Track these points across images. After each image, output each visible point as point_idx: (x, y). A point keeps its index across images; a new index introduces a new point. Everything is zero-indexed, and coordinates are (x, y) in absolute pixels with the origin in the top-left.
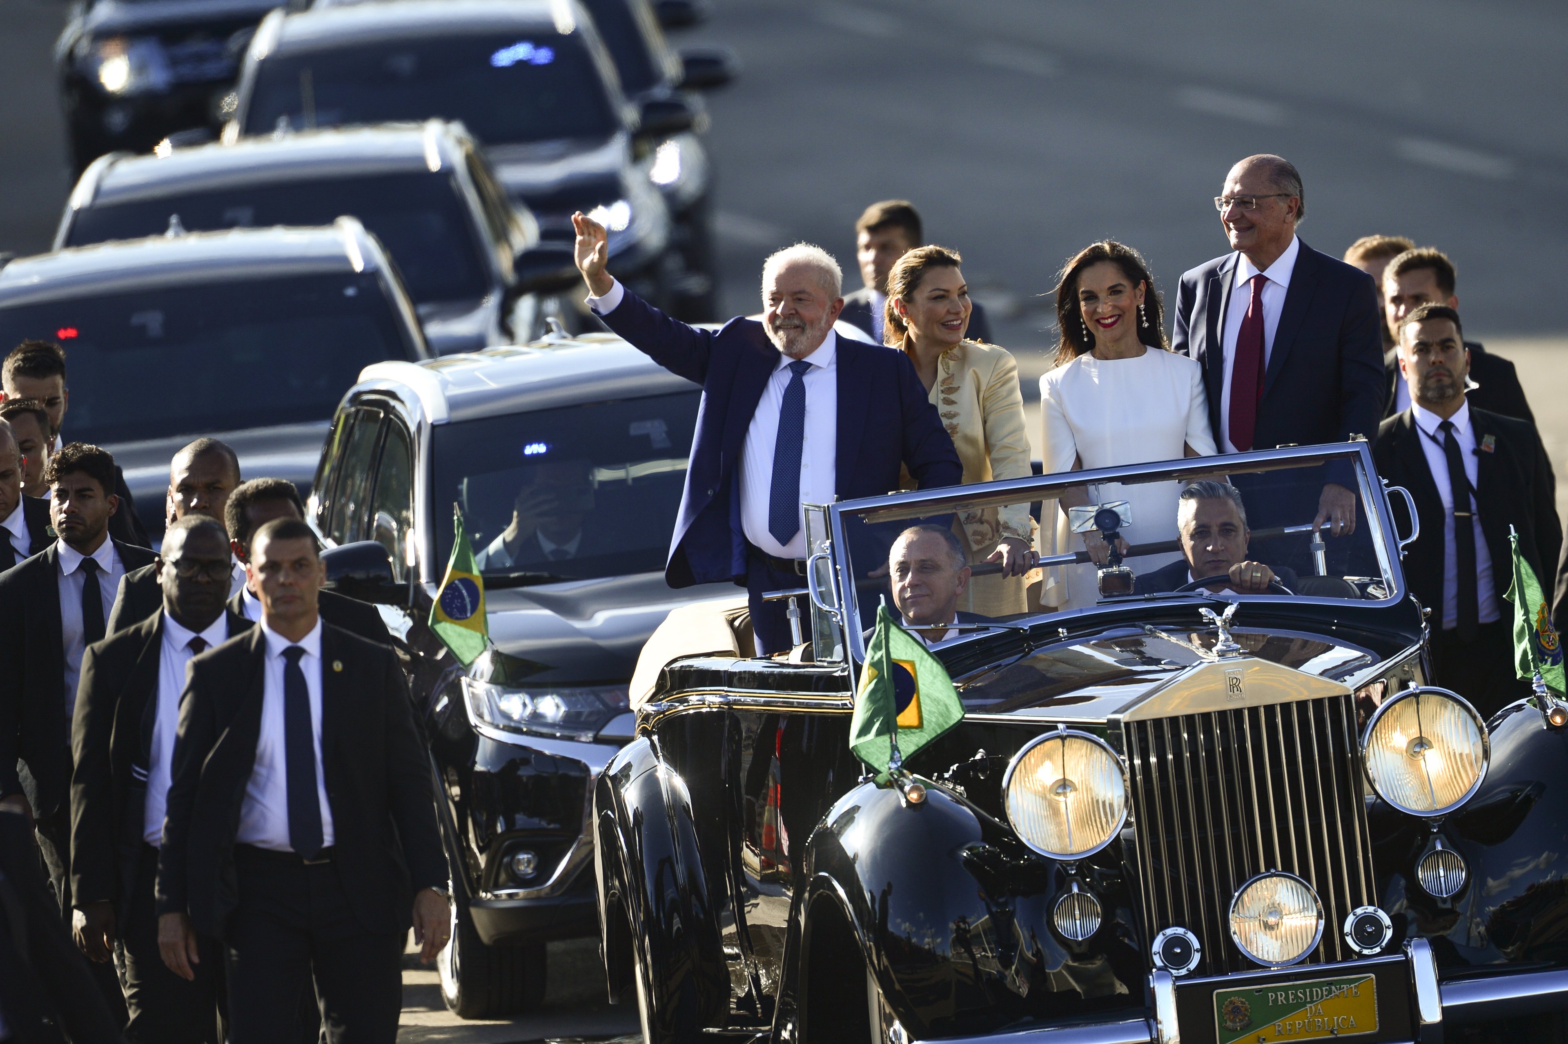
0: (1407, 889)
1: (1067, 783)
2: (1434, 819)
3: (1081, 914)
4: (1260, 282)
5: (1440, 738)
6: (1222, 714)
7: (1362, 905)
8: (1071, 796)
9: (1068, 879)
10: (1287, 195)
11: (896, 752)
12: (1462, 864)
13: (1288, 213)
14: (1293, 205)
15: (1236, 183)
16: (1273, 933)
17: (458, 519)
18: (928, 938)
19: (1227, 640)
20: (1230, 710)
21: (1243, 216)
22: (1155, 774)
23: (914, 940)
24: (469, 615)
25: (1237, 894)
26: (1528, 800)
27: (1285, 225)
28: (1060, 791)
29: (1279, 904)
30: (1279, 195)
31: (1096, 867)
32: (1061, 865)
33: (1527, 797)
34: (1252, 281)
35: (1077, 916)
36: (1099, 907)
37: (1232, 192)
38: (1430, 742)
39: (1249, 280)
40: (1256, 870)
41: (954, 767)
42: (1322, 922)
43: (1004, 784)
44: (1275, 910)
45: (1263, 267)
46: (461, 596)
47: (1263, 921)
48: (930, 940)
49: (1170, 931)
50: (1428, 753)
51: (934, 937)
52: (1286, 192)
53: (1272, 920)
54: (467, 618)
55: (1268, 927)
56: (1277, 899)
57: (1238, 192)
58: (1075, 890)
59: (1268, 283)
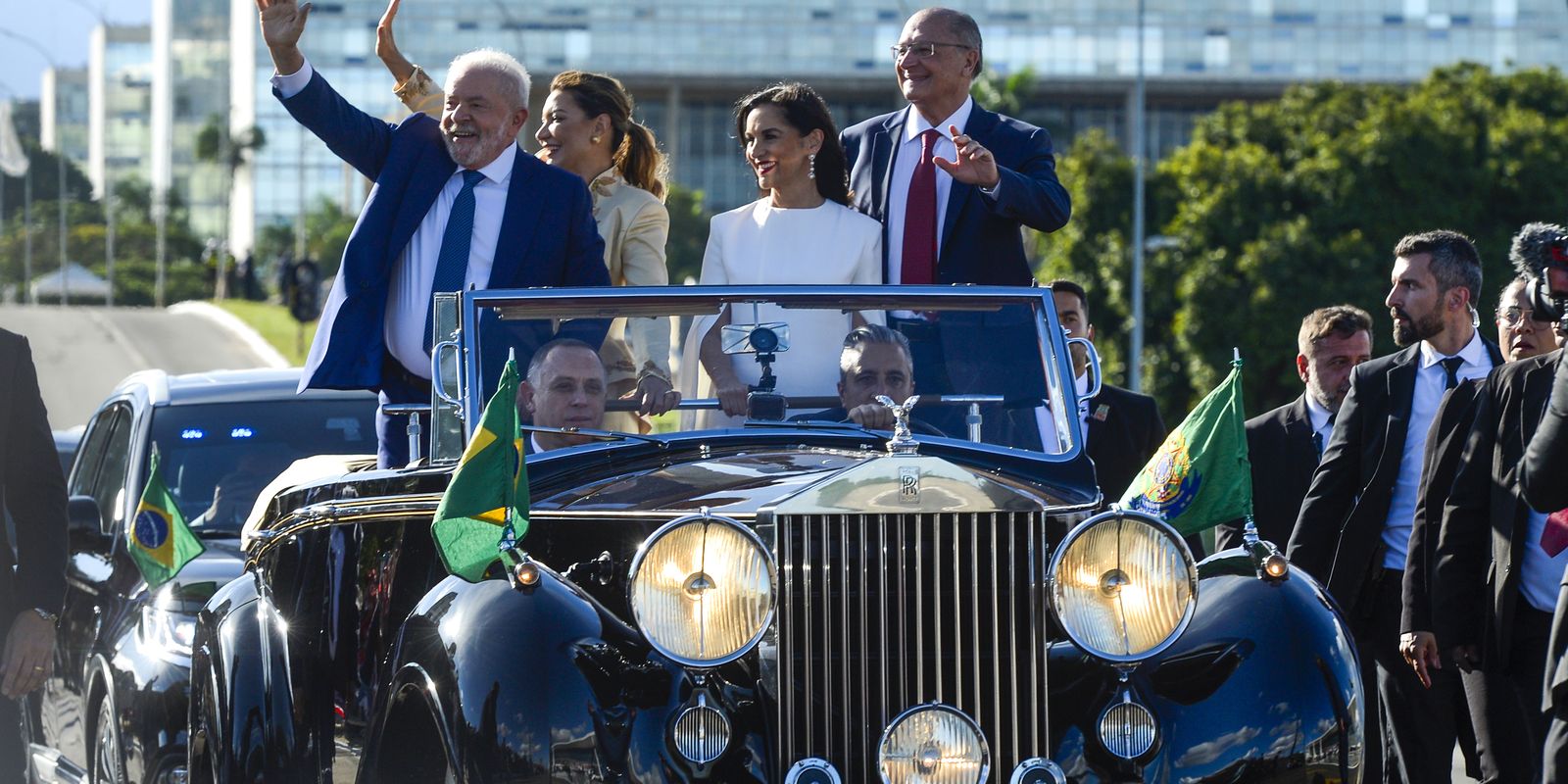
0: (1086, 745)
1: (705, 578)
2: (1125, 666)
3: (707, 732)
4: (932, 137)
5: (1138, 570)
6: (891, 518)
7: (1031, 757)
8: (708, 593)
9: (696, 689)
10: (966, 48)
11: (510, 530)
12: (1152, 721)
13: (966, 67)
14: (972, 59)
15: (915, 30)
16: (929, 777)
17: (155, 457)
18: (526, 743)
19: (904, 434)
20: (901, 514)
21: (920, 63)
22: (807, 582)
23: (509, 745)
24: (156, 545)
25: (889, 727)
26: (1231, 659)
27: (962, 79)
28: (696, 586)
29: (938, 742)
30: (958, 46)
31: (727, 682)
32: (688, 672)
33: (1232, 655)
34: (924, 136)
35: (702, 734)
36: (727, 726)
37: (910, 39)
38: (1127, 577)
39: (920, 135)
40: (913, 702)
41: (574, 567)
42: (987, 769)
43: (631, 573)
44: (932, 749)
45: (936, 122)
46: (149, 526)
47: (919, 763)
48: (527, 746)
49: (808, 762)
50: (1124, 588)
51: (532, 742)
52: (965, 44)
53: (928, 761)
54: (153, 548)
55: (924, 770)
56: (935, 737)
57: (916, 38)
58: (702, 704)
59: (940, 139)
